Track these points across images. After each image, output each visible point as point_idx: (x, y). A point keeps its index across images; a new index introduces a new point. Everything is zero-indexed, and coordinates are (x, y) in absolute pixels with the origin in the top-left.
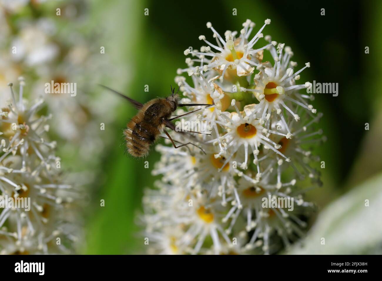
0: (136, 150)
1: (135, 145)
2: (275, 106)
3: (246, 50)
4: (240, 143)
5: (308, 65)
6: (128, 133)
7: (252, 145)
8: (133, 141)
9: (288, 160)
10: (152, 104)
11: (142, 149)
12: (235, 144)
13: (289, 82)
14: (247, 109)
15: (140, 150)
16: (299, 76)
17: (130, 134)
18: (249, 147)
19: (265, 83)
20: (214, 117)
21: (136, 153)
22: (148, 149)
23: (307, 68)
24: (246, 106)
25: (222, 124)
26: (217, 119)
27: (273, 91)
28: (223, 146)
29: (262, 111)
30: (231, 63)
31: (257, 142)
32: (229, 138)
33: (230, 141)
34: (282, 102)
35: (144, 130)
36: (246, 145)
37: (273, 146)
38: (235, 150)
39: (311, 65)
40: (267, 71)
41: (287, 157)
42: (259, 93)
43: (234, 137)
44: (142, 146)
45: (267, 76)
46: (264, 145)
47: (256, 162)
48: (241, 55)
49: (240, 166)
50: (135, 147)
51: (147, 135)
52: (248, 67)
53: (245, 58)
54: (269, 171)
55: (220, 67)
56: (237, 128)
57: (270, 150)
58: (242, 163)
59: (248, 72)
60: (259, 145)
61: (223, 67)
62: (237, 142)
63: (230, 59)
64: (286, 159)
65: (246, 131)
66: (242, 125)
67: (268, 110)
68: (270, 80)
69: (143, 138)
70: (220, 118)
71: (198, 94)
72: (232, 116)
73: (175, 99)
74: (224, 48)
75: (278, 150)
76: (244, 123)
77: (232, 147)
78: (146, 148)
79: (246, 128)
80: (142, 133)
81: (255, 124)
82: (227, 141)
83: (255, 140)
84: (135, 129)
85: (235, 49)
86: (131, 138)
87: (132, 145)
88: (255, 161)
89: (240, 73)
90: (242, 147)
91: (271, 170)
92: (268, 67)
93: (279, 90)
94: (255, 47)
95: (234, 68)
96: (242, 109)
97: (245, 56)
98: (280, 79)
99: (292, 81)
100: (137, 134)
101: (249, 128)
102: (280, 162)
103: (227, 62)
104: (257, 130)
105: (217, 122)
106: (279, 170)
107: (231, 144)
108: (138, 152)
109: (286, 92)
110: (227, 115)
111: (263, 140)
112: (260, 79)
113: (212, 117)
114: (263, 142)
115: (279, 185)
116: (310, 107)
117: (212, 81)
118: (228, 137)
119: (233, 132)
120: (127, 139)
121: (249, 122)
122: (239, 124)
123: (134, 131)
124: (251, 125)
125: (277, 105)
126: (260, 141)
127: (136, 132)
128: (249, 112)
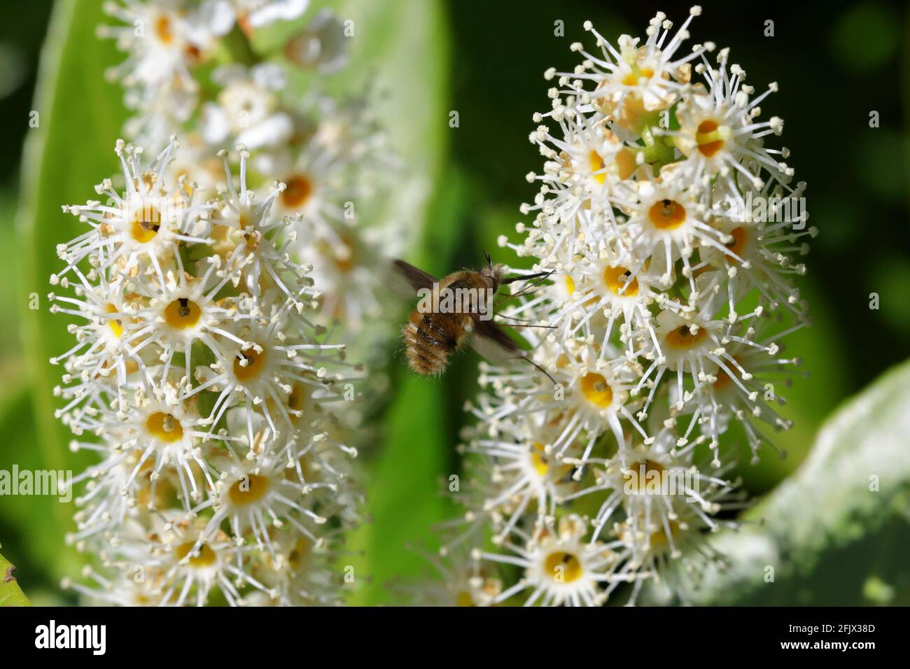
0: (423, 362)
1: (422, 353)
2: (716, 164)
3: (659, 62)
4: (656, 240)
5: (774, 87)
6: (409, 332)
7: (678, 240)
8: (418, 347)
9: (746, 265)
10: (453, 282)
11: (434, 361)
12: (648, 240)
13: (740, 121)
14: (667, 173)
15: (430, 364)
16: (758, 109)
17: (413, 334)
18: (674, 244)
19: (697, 121)
20: (606, 191)
21: (424, 368)
22: (445, 361)
23: (772, 93)
24: (665, 167)
25: (621, 203)
26: (611, 195)
27: (712, 136)
28: (624, 245)
29: (694, 174)
30: (633, 88)
31: (688, 236)
32: (635, 231)
33: (638, 236)
34: (729, 157)
35: (437, 329)
36: (668, 242)
37: (717, 239)
38: (648, 253)
39: (779, 86)
40: (699, 100)
41: (745, 260)
42: (686, 141)
43: (645, 228)
44: (433, 356)
45: (700, 109)
46: (701, 240)
47: (688, 272)
48: (650, 75)
49: (658, 281)
50: (422, 358)
51: (444, 336)
52: (663, 93)
53: (657, 78)
54: (712, 291)
55: (612, 96)
56: (649, 209)
57: (712, 247)
58: (661, 275)
59: (664, 102)
60: (692, 239)
61: (618, 96)
62: (651, 236)
63: (630, 81)
64: (742, 263)
65: (664, 215)
66: (658, 203)
67: (703, 171)
68: (706, 116)
69: (436, 341)
70: (617, 191)
71: (574, 153)
72: (638, 187)
73: (494, 272)
74: (617, 65)
75: (728, 245)
76: (660, 198)
77: (642, 246)
78: (440, 359)
79: (665, 209)
80: (434, 332)
81: (681, 199)
82: (633, 235)
83: (683, 233)
84: (421, 324)
85: (639, 63)
86: (415, 341)
87: (416, 353)
88: (686, 270)
89: (650, 106)
90: (661, 245)
91: (717, 288)
92: (700, 93)
93: (723, 132)
94: (675, 57)
95: (638, 97)
96: (657, 174)
97: (658, 74)
98: (723, 114)
99: (746, 119)
100: (424, 334)
101: (672, 209)
102: (732, 272)
103: (624, 87)
104: (686, 211)
105: (612, 199)
106: (730, 288)
107: (640, 240)
108: (427, 366)
109: (737, 139)
110: (631, 186)
111: (697, 229)
112: (687, 111)
113: (602, 193)
114: (698, 234)
115: (733, 317)
116: (783, 165)
117: (598, 125)
118: (634, 227)
119: (643, 217)
120: (409, 342)
121: (671, 197)
122: (652, 202)
123: (420, 329)
124: (675, 203)
125: (722, 162)
126: (693, 232)
127: (424, 331)
128: (670, 175)
